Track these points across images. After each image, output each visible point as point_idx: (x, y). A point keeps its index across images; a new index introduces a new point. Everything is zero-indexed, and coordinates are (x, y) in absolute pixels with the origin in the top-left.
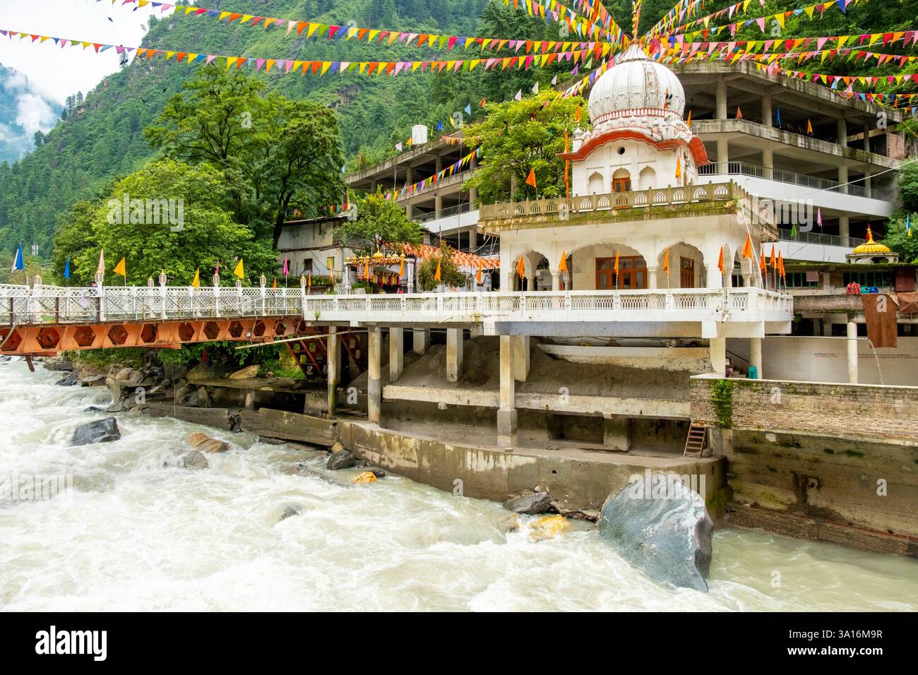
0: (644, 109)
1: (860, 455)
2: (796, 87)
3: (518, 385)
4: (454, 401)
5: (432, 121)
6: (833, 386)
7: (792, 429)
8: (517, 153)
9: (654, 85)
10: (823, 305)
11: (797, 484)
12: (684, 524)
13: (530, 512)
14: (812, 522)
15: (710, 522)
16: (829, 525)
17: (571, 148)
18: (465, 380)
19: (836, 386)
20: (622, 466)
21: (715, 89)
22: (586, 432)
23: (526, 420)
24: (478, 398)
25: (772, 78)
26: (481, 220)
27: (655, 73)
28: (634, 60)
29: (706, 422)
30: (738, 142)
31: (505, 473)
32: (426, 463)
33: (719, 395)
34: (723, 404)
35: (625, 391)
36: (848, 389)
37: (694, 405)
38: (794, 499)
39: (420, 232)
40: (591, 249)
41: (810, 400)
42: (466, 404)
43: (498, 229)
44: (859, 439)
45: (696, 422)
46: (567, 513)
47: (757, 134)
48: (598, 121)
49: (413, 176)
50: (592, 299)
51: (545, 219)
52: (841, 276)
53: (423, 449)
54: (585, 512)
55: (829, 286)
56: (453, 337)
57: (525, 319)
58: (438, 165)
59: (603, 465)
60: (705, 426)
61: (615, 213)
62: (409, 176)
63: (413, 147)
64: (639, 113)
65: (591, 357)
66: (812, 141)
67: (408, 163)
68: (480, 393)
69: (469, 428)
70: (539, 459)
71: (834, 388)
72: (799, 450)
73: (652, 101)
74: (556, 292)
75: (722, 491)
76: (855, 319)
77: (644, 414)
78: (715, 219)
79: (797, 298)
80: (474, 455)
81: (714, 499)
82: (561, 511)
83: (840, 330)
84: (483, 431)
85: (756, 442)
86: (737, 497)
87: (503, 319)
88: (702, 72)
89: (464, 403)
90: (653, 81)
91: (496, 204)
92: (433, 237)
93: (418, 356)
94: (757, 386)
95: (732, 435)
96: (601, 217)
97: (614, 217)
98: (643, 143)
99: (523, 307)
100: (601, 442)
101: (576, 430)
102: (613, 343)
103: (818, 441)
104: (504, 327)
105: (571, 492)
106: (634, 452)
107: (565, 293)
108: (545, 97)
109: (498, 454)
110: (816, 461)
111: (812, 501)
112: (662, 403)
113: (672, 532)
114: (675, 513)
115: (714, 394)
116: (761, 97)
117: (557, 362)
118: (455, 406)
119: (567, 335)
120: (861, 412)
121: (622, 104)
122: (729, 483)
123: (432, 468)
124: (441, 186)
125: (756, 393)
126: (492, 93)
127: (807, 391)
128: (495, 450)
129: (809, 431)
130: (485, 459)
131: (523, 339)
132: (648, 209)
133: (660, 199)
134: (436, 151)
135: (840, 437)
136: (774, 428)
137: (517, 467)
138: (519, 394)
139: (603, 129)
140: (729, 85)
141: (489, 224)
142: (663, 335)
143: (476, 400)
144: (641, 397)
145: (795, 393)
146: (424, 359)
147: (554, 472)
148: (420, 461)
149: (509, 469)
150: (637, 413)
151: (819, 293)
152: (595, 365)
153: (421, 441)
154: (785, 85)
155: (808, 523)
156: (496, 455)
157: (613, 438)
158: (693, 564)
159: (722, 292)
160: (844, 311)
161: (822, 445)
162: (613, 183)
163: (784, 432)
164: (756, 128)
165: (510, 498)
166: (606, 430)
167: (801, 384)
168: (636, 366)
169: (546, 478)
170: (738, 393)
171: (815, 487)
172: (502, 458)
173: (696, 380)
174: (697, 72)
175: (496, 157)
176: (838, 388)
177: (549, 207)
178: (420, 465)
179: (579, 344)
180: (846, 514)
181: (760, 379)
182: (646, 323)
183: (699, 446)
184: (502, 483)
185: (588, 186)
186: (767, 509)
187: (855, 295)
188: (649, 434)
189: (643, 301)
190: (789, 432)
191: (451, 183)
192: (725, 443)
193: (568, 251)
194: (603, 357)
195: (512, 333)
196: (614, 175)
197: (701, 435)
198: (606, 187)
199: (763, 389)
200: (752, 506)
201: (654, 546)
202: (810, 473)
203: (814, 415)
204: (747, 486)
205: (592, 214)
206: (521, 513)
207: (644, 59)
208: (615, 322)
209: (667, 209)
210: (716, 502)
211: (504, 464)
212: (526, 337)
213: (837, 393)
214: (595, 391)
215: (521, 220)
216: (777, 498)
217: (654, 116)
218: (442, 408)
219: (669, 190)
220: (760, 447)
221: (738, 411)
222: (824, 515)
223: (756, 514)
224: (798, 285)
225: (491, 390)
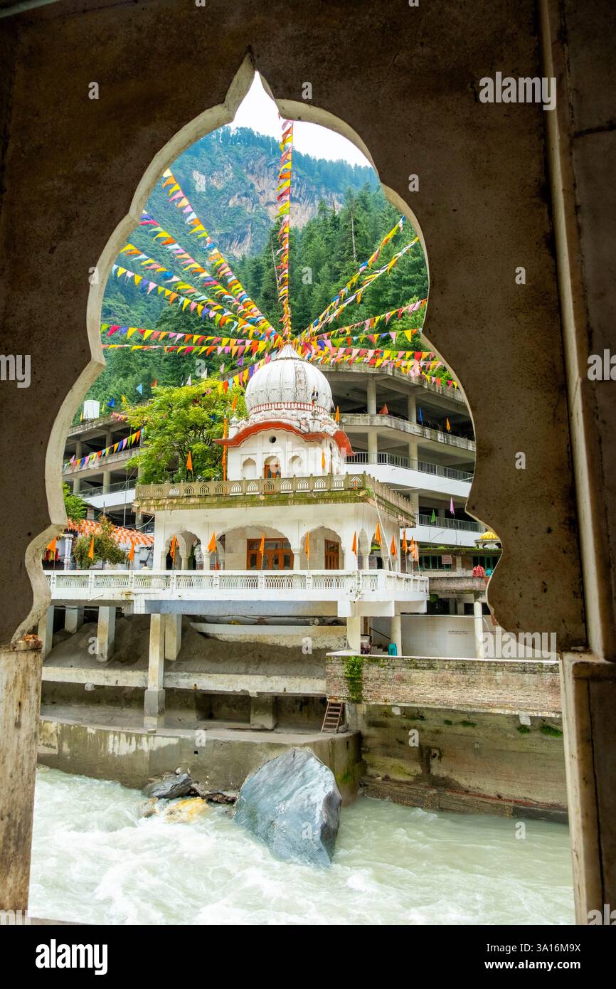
0: (294, 403)
1: (473, 725)
2: (435, 389)
3: (168, 665)
4: (102, 682)
5: (111, 394)
6: (446, 661)
7: (414, 702)
8: (179, 436)
9: (303, 382)
10: (454, 586)
11: (422, 756)
12: (313, 799)
13: (169, 797)
14: (435, 791)
15: (339, 796)
16: (448, 794)
17: (228, 435)
18: (115, 660)
19: (449, 661)
20: (262, 743)
21: (367, 386)
22: (235, 711)
23: (174, 700)
24: (127, 678)
25: (415, 381)
26: (137, 500)
27: (304, 373)
28: (288, 358)
29: (339, 698)
30: (385, 435)
31: (147, 755)
32: (66, 749)
33: (351, 671)
34: (355, 681)
35: (271, 668)
36: (459, 664)
37: (329, 681)
38: (419, 770)
39: (83, 508)
40: (242, 530)
41: (428, 673)
42: (114, 684)
43: (152, 509)
44: (469, 709)
45: (331, 697)
46: (207, 795)
47: (402, 430)
48: (253, 411)
49: (83, 449)
50: (239, 579)
51: (198, 500)
52: (471, 560)
53: (65, 733)
54: (225, 793)
55: (461, 568)
56: (105, 616)
57: (175, 597)
58: (108, 440)
59: (244, 743)
60: (339, 701)
61: (262, 498)
62: (78, 450)
63: (84, 421)
64: (289, 407)
65: (241, 635)
66: (451, 437)
67: (78, 437)
68: (129, 673)
69: (117, 709)
70: (182, 740)
71: (447, 663)
72: (423, 722)
73: (301, 397)
74: (206, 571)
75: (357, 765)
76: (480, 599)
77: (287, 691)
78: (351, 507)
79: (432, 580)
80: (116, 738)
81: (348, 774)
82: (201, 793)
83: (469, 609)
84: (130, 712)
85: (386, 716)
86: (371, 771)
87: (153, 598)
88: (354, 371)
89: (112, 683)
90: (302, 378)
91: (152, 484)
92: (98, 512)
93: (69, 634)
94: (384, 662)
95: (365, 710)
96: (251, 501)
97: (261, 501)
98: (292, 434)
99: (173, 586)
100: (248, 721)
101: (225, 709)
102: (261, 622)
103: (439, 713)
104: (155, 605)
105: (212, 773)
106: (278, 730)
107: (213, 572)
108: (208, 385)
109: (141, 736)
110: (438, 732)
111: (434, 771)
112: (304, 680)
113: (302, 808)
114: (306, 788)
115: (346, 670)
116: (407, 396)
117: (208, 640)
118: (103, 687)
119: (215, 614)
120: (470, 684)
121: (275, 397)
122: (364, 757)
123: (72, 754)
124: (109, 461)
125: (383, 669)
126: (173, 371)
127: (425, 665)
128: (140, 731)
129: (428, 703)
130: (127, 742)
131: (175, 618)
132: (293, 495)
133: (302, 487)
134: (107, 427)
135: (454, 708)
136: (399, 702)
137: (160, 749)
138: (168, 673)
139: (257, 419)
140: (379, 384)
141: (145, 503)
142: (305, 614)
143: (125, 680)
144: (285, 674)
145: (416, 667)
146: (74, 638)
147: (196, 752)
148: (60, 746)
149: (151, 751)
150: (281, 691)
151: (453, 574)
152: (244, 643)
153: (62, 725)
154: (426, 387)
155: (431, 792)
156: (139, 737)
157: (260, 716)
158: (319, 839)
159: (356, 574)
160: (471, 591)
161: (442, 716)
162: (265, 468)
163: (407, 705)
164: (401, 423)
165: (151, 782)
166: (253, 708)
167: (420, 660)
168: (283, 644)
169: (188, 759)
170: (368, 669)
171: (437, 758)
172: (144, 739)
173: (330, 657)
174: (350, 371)
175: (158, 439)
176: (451, 663)
177: (202, 490)
178: (60, 750)
179: (229, 623)
180: (463, 782)
181: (400, 655)
182: (290, 603)
183: (336, 721)
184: (142, 766)
185: (242, 470)
186: (396, 781)
187: (479, 577)
188: (294, 711)
189: (286, 581)
190: (411, 705)
191: (120, 459)
192: (360, 717)
193: (219, 533)
194: (251, 635)
195: (163, 611)
196: (265, 462)
197: (338, 711)
198: (259, 472)
199: (389, 665)
200: (383, 779)
201: (284, 823)
202: (432, 744)
203: (432, 689)
204: (379, 760)
205: (242, 498)
206: (160, 797)
207: (296, 359)
208: (260, 601)
209: (309, 496)
210: (350, 777)
211: (147, 746)
212: (178, 615)
213: (450, 667)
214: (242, 669)
215: (175, 501)
216: (406, 770)
217: (303, 410)
218: (89, 690)
219: (312, 479)
220: (390, 720)
221: (368, 686)
222: (444, 784)
223: (387, 787)
224: (434, 567)
225: (141, 670)
